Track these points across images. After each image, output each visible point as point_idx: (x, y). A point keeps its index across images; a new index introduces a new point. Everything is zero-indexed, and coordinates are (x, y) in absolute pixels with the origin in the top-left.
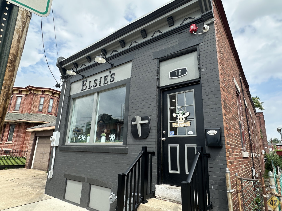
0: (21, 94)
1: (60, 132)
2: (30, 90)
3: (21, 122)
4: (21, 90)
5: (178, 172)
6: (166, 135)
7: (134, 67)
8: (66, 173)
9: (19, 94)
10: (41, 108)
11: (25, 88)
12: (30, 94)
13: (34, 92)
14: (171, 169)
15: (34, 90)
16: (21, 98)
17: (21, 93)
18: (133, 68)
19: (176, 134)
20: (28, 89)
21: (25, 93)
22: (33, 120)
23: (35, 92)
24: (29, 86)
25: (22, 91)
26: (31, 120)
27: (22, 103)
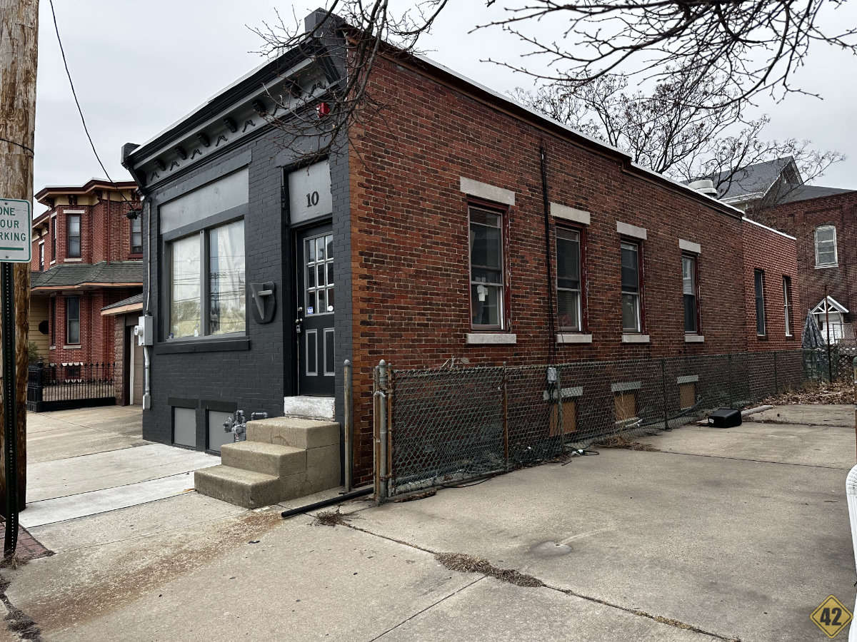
0: (77, 207)
1: (152, 317)
2: (98, 192)
3: (91, 287)
4: (74, 195)
5: (315, 374)
6: (302, 314)
7: (253, 180)
8: (172, 396)
9: (71, 207)
10: (138, 241)
11: (84, 188)
12: (100, 203)
13: (109, 197)
14: (309, 371)
15: (109, 192)
16: (77, 219)
17: (76, 203)
18: (252, 183)
19: (314, 312)
20: (92, 190)
21: (86, 203)
22: (122, 280)
23: (112, 199)
24: (92, 181)
25: (76, 197)
26: (115, 280)
27: (85, 234)
